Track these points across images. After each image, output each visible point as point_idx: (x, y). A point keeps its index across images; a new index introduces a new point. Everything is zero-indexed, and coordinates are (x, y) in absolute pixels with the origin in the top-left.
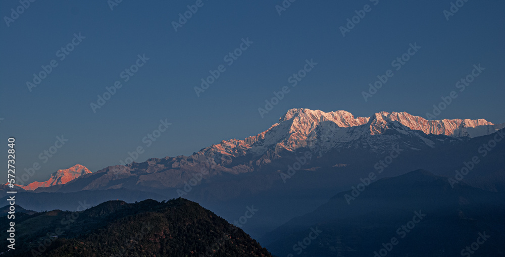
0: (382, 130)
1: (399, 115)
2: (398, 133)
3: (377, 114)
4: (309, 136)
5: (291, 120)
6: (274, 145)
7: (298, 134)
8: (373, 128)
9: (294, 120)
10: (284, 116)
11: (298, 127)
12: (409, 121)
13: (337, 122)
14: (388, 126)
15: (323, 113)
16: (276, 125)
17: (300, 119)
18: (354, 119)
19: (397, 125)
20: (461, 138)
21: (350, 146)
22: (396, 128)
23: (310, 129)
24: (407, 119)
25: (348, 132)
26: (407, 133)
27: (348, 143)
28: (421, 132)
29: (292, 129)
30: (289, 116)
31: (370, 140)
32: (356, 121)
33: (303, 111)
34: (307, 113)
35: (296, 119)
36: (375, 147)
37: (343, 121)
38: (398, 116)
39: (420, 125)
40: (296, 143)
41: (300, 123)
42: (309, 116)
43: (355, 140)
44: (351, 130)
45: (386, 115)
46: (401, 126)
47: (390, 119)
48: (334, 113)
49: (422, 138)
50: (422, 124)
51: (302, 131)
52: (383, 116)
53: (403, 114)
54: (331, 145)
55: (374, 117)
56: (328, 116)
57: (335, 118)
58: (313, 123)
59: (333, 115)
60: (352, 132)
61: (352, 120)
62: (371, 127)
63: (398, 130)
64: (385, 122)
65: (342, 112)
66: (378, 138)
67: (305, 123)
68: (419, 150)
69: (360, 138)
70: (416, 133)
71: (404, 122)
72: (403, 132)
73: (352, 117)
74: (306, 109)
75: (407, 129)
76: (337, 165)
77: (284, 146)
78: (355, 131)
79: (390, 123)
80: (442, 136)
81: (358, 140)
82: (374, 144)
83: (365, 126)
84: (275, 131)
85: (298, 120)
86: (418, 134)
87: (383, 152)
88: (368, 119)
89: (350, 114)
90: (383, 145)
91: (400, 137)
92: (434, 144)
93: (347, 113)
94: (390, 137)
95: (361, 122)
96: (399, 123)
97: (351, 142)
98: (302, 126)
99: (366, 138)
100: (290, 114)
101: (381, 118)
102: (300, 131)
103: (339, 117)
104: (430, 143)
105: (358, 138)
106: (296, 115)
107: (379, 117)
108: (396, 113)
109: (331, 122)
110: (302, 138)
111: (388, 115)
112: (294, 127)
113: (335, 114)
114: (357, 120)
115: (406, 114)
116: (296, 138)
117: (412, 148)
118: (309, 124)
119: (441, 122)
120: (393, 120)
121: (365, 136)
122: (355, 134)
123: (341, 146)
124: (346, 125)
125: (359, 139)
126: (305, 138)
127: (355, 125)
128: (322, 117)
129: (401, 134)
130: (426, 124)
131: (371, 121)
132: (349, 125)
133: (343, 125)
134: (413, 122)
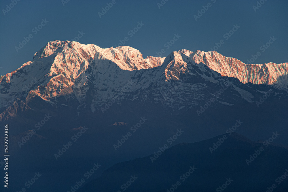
0: (182, 76)
1: (207, 56)
2: (203, 81)
3: (175, 53)
4: (77, 81)
5: (53, 57)
6: (24, 93)
7: (61, 78)
8: (169, 72)
9: (56, 58)
10: (42, 51)
12: (220, 63)
13: (118, 63)
14: (192, 71)
15: (99, 49)
16: (28, 63)
17: (64, 57)
18: (143, 60)
19: (203, 70)
21: (135, 97)
22: (201, 73)
23: (79, 71)
24: (217, 62)
25: (133, 78)
26: (216, 82)
27: (133, 93)
28: (235, 80)
29: (53, 70)
30: (49, 51)
31: (164, 90)
32: (145, 62)
33: (69, 45)
34: (75, 47)
35: (59, 56)
36: (171, 99)
37: (127, 61)
38: (204, 56)
39: (235, 71)
40: (58, 91)
41: (65, 62)
42: (79, 52)
43: (143, 88)
44: (138, 75)
45: (188, 54)
46: (209, 72)
47: (194, 61)
48: (114, 49)
49: (237, 89)
50: (237, 68)
51: (68, 74)
52: (184, 57)
53: (212, 54)
54: (109, 95)
55: (170, 58)
56: (106, 53)
57: (116, 57)
58: (84, 63)
59: (113, 52)
60: (140, 77)
61: (140, 61)
62: (166, 71)
63: (204, 76)
64: (185, 64)
65: (126, 48)
66: (176, 87)
67: (72, 62)
68: (231, 105)
69: (150, 86)
70: (228, 82)
71: (213, 66)
72: (211, 80)
73: (140, 56)
74: (74, 42)
75: (217, 76)
76: (116, 124)
77: (39, 95)
78: (143, 76)
79: (193, 66)
80: (265, 87)
81: (147, 89)
82: (170, 95)
83: (158, 70)
84: (26, 73)
85: (61, 57)
86: (231, 83)
87: (182, 108)
88: (162, 60)
89: (138, 51)
90: (182, 97)
91: (205, 86)
92: (253, 97)
93: (134, 51)
94: (193, 86)
95: (154, 64)
96: (206, 66)
97: (137, 92)
98: (67, 67)
99: (159, 87)
100: (51, 48)
101: (181, 58)
102: (65, 74)
103: (122, 56)
104: (247, 96)
105: (147, 86)
106: (59, 50)
107: (178, 57)
108: (203, 53)
109: (110, 62)
110: (67, 84)
111: (192, 55)
112: (56, 67)
113: (117, 50)
114: (147, 60)
115: (216, 54)
116: (57, 84)
117: (223, 103)
118: (78, 63)
119: (264, 66)
120: (198, 62)
121: (158, 85)
122: (144, 80)
123: (123, 98)
124: (130, 67)
125: (149, 88)
126: (71, 83)
127: (143, 68)
128: (97, 54)
129: (208, 83)
130: (243, 69)
131: (166, 62)
132: (136, 68)
133: (126, 68)
134: (226, 66)
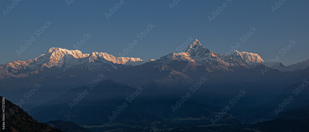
0: (95, 60)
1: (103, 54)
2: (102, 62)
3: (93, 53)
4: (59, 61)
5: (51, 53)
6: (41, 64)
7: (54, 60)
8: (90, 59)
10: (48, 51)
11: (55, 57)
12: (107, 57)
13: (74, 55)
14: (98, 59)
15: (68, 51)
16: (43, 55)
19: (102, 59)
20: (129, 66)
21: (79, 67)
22: (101, 60)
23: (60, 58)
24: (106, 56)
26: (106, 63)
27: (78, 66)
28: (112, 62)
29: (51, 57)
30: (50, 51)
31: (88, 65)
32: (83, 56)
33: (58, 49)
34: (60, 50)
35: (54, 53)
36: (91, 68)
37: (77, 55)
38: (102, 54)
39: (112, 59)
40: (53, 64)
41: (56, 55)
42: (60, 51)
44: (80, 60)
45: (97, 53)
46: (104, 59)
49: (112, 65)
50: (113, 58)
51: (56, 59)
52: (96, 54)
54: (70, 66)
55: (91, 54)
56: (70, 52)
58: (62, 55)
59: (72, 52)
60: (81, 60)
61: (81, 55)
62: (90, 58)
63: (102, 61)
64: (96, 57)
65: (77, 51)
66: (93, 64)
67: (58, 55)
68: (110, 70)
69: (84, 63)
71: (105, 57)
72: (104, 62)
73: (81, 53)
74: (59, 48)
75: (106, 61)
76: (72, 76)
77: (46, 65)
79: (99, 57)
80: (121, 65)
81: (83, 64)
82: (90, 67)
83: (87, 58)
84: (42, 58)
85: (55, 53)
86: (110, 63)
87: (94, 71)
88: (89, 55)
90: (94, 67)
91: (102, 64)
93: (79, 52)
94: (98, 64)
95: (86, 56)
96: (103, 57)
97: (79, 65)
99: (87, 64)
101: (95, 55)
102: (55, 59)
103: (75, 53)
104: (116, 68)
105: (83, 63)
106: (54, 51)
107: (94, 54)
108: (102, 53)
109: (71, 55)
110: (56, 62)
111: (98, 54)
112: (53, 56)
113: (73, 51)
114: (84, 55)
115: (106, 54)
116: (53, 62)
117: (108, 69)
118: (60, 55)
119: (121, 58)
120: (100, 56)
123: (75, 67)
124: (78, 57)
125: (84, 64)
126: (57, 62)
128: (67, 52)
129: (103, 63)
130: (114, 59)
131: (90, 56)
132: (80, 57)
133: (76, 57)
134: (109, 57)
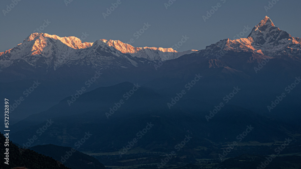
0: (102, 52)
1: (115, 42)
2: (113, 55)
5: (33, 42)
6: (18, 59)
7: (38, 52)
9: (36, 42)
10: (28, 38)
11: (38, 47)
12: (121, 47)
13: (68, 45)
14: (106, 50)
15: (59, 38)
17: (40, 41)
18: (82, 44)
19: (113, 50)
20: (156, 60)
21: (77, 63)
22: (112, 51)
23: (48, 49)
24: (120, 46)
25: (76, 53)
26: (119, 56)
27: (76, 61)
28: (129, 55)
29: (34, 48)
30: (32, 38)
31: (92, 60)
32: (83, 45)
33: (43, 35)
34: (46, 37)
35: (37, 41)
36: (96, 64)
37: (74, 44)
38: (113, 42)
39: (129, 51)
40: (36, 59)
41: (40, 44)
42: (48, 39)
43: (81, 59)
44: (79, 52)
46: (115, 50)
47: (108, 45)
48: (67, 38)
49: (129, 60)
50: (130, 49)
53: (117, 42)
55: (96, 43)
56: (62, 40)
57: (68, 42)
58: (50, 45)
59: (66, 39)
60: (80, 53)
61: (80, 44)
62: (94, 50)
63: (113, 53)
64: (103, 47)
65: (73, 37)
66: (99, 58)
67: (44, 44)
68: (126, 68)
69: (85, 57)
70: (125, 56)
71: (117, 47)
72: (117, 55)
73: (80, 42)
74: (45, 34)
75: (119, 53)
78: (82, 52)
79: (107, 48)
80: (143, 59)
81: (83, 59)
82: (95, 62)
83: (89, 49)
84: (20, 49)
85: (38, 42)
86: (126, 56)
87: (101, 69)
88: (92, 44)
89: (79, 39)
90: (102, 63)
91: (114, 58)
92: (137, 64)
93: (77, 39)
94: (107, 58)
95: (87, 46)
96: (114, 48)
97: (78, 60)
98: (41, 46)
99: (90, 58)
100: (33, 37)
102: (40, 50)
103: (71, 41)
104: (134, 63)
105: (83, 57)
106: (38, 38)
107: (100, 43)
108: (113, 41)
109: (64, 45)
111: (107, 42)
112: (35, 46)
113: (68, 39)
114: (84, 44)
115: (119, 42)
116: (36, 55)
117: (122, 67)
120: (110, 46)
121: (89, 57)
122: (82, 54)
123: (71, 63)
124: (75, 47)
125: (85, 58)
127: (82, 48)
128: (58, 40)
129: (116, 57)
130: (133, 50)
131: (94, 45)
132: (78, 48)
133: (73, 47)
134: (124, 48)
